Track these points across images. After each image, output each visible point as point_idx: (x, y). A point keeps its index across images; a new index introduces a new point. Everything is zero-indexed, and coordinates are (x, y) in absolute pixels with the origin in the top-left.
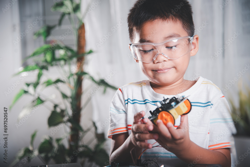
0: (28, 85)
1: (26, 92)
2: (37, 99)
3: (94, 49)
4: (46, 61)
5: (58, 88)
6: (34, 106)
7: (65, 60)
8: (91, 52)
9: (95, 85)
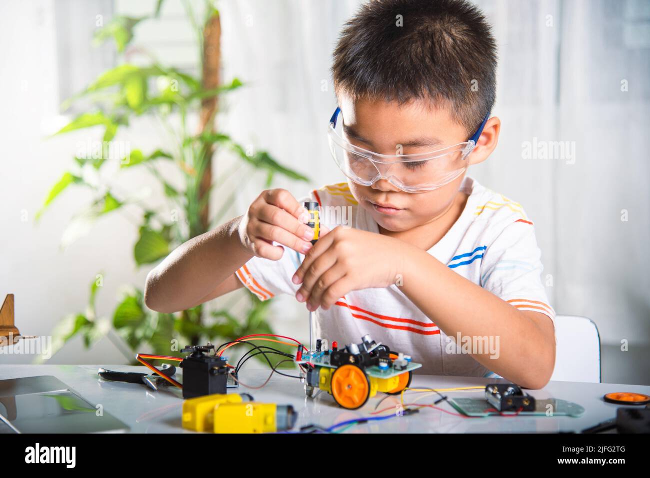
0: (82, 162)
1: (77, 180)
2: (105, 197)
3: (244, 77)
4: (126, 104)
5: (156, 172)
6: (99, 214)
7: (172, 104)
8: (236, 85)
9: (246, 167)
